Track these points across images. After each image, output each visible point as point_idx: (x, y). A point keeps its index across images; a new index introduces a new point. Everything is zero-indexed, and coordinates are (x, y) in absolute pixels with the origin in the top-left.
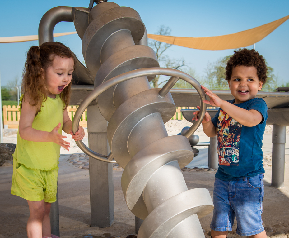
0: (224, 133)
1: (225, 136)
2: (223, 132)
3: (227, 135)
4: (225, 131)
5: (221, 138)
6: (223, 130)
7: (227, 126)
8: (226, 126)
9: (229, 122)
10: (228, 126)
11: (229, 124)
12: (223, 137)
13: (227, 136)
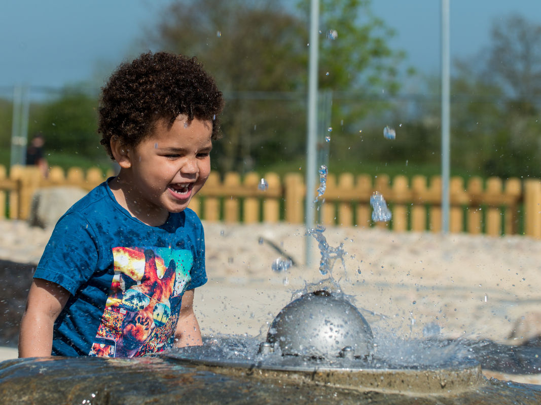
0: (158, 315)
1: (160, 324)
2: (155, 313)
3: (165, 320)
4: (160, 310)
5: (147, 329)
6: (156, 308)
7: (166, 297)
8: (163, 296)
9: (172, 284)
10: (168, 296)
11: (170, 291)
12: (153, 325)
13: (163, 324)
